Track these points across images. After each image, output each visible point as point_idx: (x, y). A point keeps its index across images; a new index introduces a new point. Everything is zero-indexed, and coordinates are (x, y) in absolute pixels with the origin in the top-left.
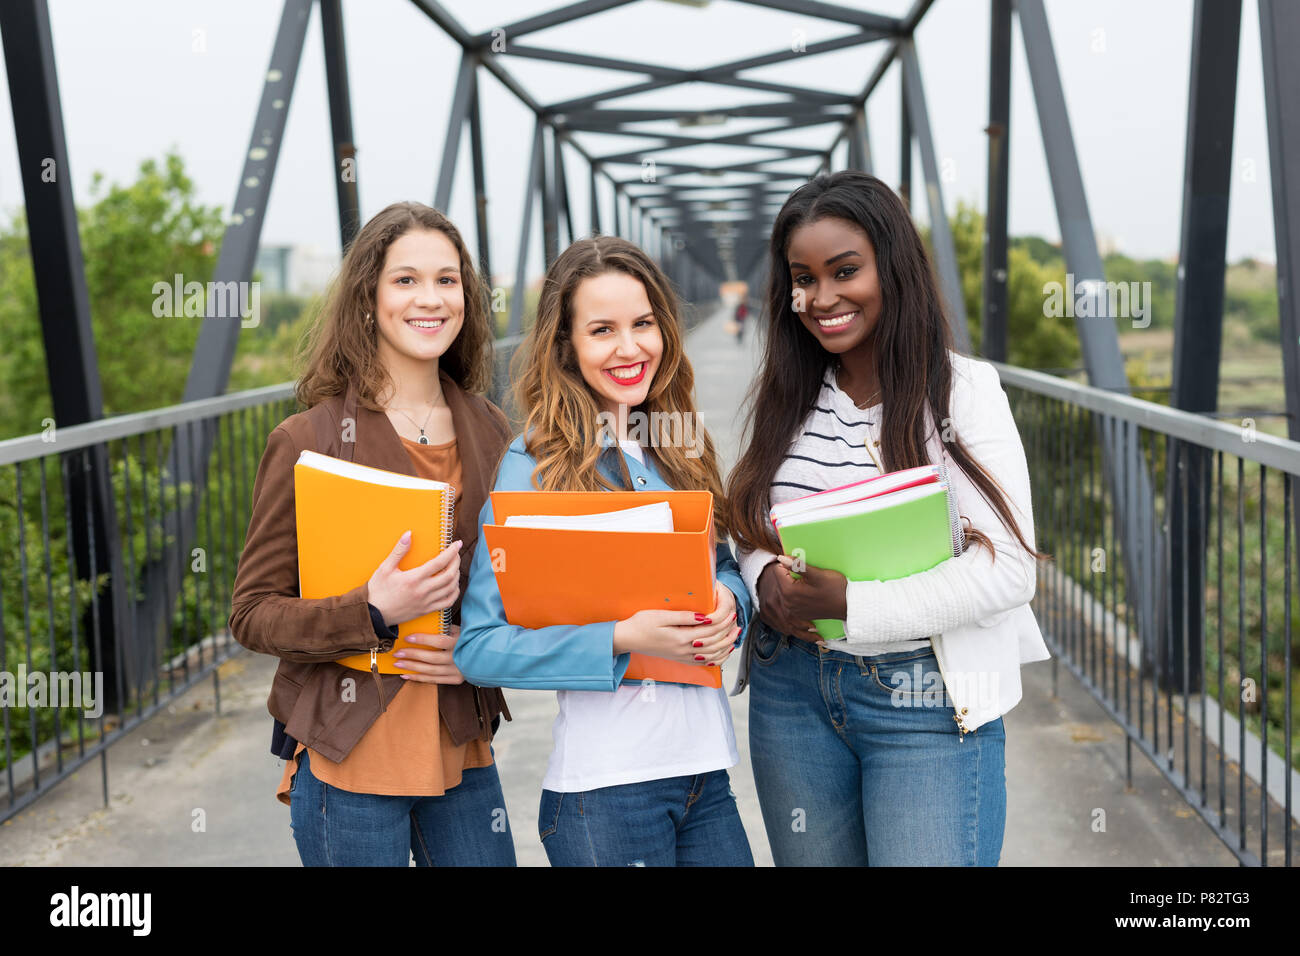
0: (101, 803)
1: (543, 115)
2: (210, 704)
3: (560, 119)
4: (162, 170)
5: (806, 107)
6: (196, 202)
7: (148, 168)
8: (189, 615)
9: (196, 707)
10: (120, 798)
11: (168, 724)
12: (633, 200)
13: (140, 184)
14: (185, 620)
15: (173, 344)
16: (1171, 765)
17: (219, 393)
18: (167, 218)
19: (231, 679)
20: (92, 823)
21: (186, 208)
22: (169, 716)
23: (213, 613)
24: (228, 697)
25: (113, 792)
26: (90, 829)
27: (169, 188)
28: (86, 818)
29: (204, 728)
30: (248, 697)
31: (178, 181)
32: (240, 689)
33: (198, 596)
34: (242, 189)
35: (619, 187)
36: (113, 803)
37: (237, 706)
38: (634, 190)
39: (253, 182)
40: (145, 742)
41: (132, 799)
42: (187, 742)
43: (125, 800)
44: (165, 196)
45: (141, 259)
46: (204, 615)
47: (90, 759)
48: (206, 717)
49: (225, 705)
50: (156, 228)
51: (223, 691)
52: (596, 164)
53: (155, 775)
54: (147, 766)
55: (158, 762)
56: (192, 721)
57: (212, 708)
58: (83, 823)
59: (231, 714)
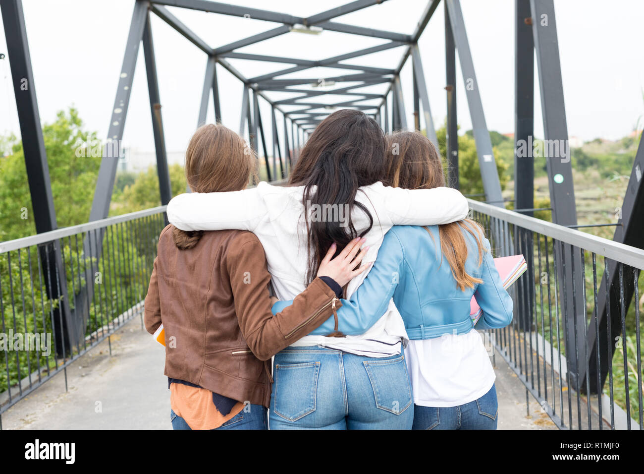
0: (65, 391)
1: (248, 83)
2: (107, 351)
3: (256, 85)
4: (68, 116)
5: (372, 76)
6: (84, 130)
7: (60, 115)
8: (91, 320)
9: (101, 353)
10: (73, 388)
11: (89, 360)
12: (293, 121)
13: (57, 122)
14: (90, 322)
15: (76, 198)
16: (506, 353)
17: (105, 218)
18: (71, 138)
19: (115, 342)
20: (62, 398)
21: (79, 132)
22: (90, 357)
23: (102, 319)
24: (114, 349)
25: (69, 386)
26: (61, 400)
27: (71, 124)
28: (59, 396)
29: (105, 361)
30: (123, 349)
31: (75, 120)
32: (119, 345)
33: (95, 311)
34: (111, 126)
35: (286, 115)
36: (69, 390)
37: (118, 352)
38: (294, 116)
39: (116, 124)
40: (80, 368)
41: (77, 389)
42: (98, 367)
43: (75, 389)
44: (70, 128)
45: (59, 158)
46: (98, 320)
47: (60, 371)
48: (106, 357)
49: (113, 352)
50: (66, 143)
51: (112, 347)
52: (274, 105)
53: (86, 379)
54: (83, 376)
55: (87, 375)
56: (100, 359)
57: (108, 354)
58: (58, 398)
59: (116, 356)
